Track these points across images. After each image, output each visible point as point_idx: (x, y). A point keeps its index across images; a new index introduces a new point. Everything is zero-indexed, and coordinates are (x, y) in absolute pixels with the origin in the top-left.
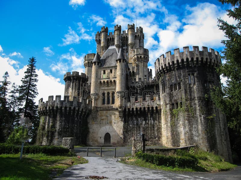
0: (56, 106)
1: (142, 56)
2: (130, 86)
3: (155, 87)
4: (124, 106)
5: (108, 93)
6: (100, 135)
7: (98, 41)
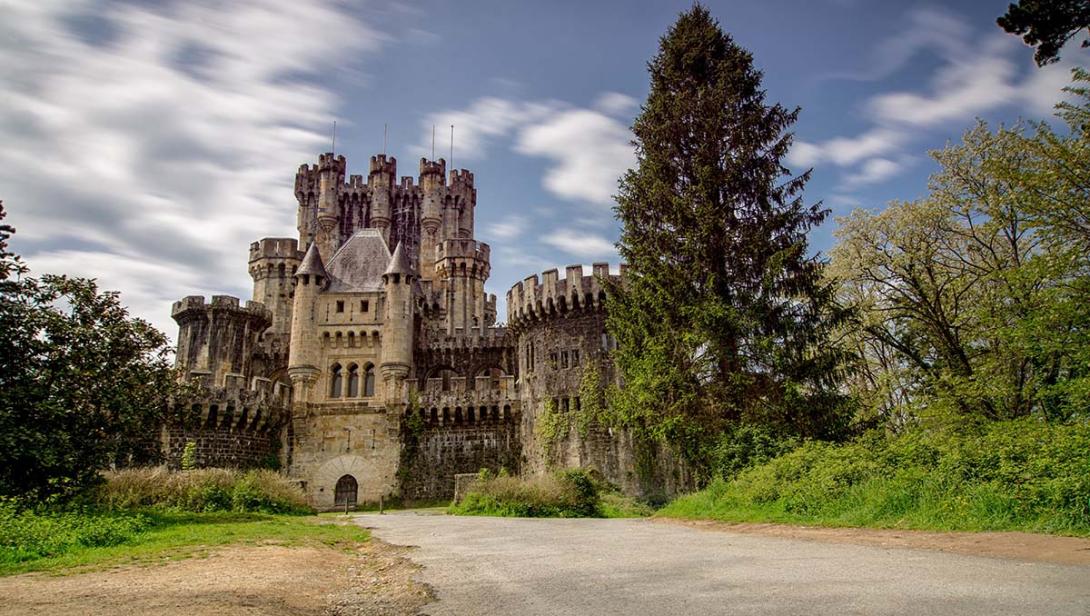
1: (470, 264)
2: (424, 348)
3: (504, 354)
4: (406, 402)
5: (353, 367)
6: (321, 483)
7: (306, 199)
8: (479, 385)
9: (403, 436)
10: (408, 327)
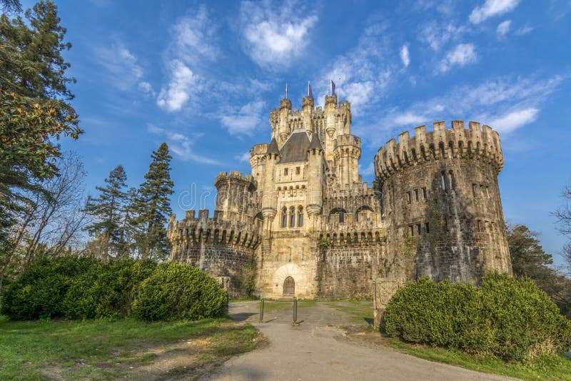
0: (198, 228)
1: (351, 150)
2: (328, 197)
3: (372, 199)
4: (320, 230)
5: (293, 208)
6: (276, 281)
7: (274, 125)
8: (360, 218)
9: (319, 251)
10: (320, 182)
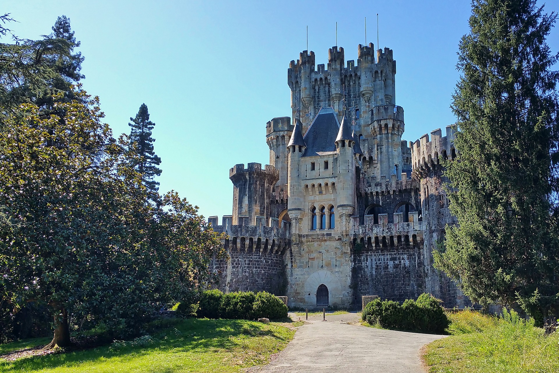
1: (390, 125)
4: (353, 233)
5: (322, 209)
6: (308, 290)
7: (294, 86)
8: (396, 219)
9: (353, 256)
10: (352, 178)
